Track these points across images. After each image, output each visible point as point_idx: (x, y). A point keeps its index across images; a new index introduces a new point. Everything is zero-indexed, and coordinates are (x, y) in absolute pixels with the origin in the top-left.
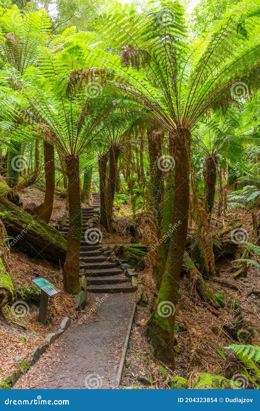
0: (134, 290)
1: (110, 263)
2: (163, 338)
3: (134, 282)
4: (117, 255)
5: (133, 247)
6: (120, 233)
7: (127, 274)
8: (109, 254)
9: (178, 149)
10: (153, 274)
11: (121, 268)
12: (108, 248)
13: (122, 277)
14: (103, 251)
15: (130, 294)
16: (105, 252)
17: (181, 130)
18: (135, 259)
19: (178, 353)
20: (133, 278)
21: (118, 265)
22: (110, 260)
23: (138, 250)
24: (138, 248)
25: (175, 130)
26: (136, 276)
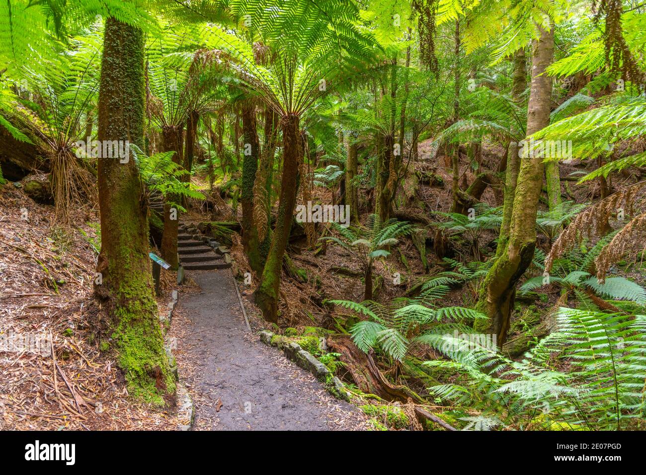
0: (228, 266)
1: (197, 241)
2: (269, 303)
3: (228, 259)
4: (203, 232)
5: (220, 225)
6: (197, 209)
7: (218, 252)
8: (194, 232)
9: (288, 135)
10: (244, 251)
11: (210, 246)
12: (192, 226)
13: (212, 254)
14: (186, 229)
15: (224, 271)
16: (189, 230)
17: (292, 117)
18: (223, 237)
19: (280, 317)
20: (226, 255)
21: (206, 243)
22: (196, 238)
23: (224, 228)
24: (225, 225)
25: (286, 117)
26: (229, 253)
